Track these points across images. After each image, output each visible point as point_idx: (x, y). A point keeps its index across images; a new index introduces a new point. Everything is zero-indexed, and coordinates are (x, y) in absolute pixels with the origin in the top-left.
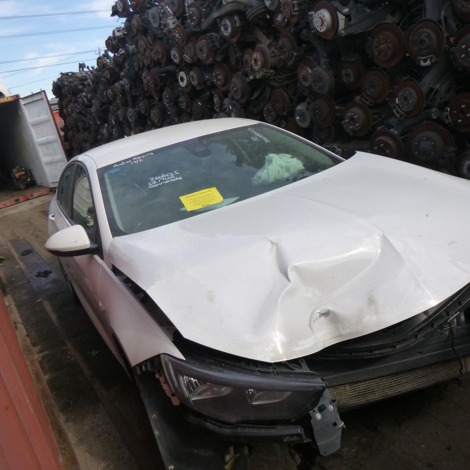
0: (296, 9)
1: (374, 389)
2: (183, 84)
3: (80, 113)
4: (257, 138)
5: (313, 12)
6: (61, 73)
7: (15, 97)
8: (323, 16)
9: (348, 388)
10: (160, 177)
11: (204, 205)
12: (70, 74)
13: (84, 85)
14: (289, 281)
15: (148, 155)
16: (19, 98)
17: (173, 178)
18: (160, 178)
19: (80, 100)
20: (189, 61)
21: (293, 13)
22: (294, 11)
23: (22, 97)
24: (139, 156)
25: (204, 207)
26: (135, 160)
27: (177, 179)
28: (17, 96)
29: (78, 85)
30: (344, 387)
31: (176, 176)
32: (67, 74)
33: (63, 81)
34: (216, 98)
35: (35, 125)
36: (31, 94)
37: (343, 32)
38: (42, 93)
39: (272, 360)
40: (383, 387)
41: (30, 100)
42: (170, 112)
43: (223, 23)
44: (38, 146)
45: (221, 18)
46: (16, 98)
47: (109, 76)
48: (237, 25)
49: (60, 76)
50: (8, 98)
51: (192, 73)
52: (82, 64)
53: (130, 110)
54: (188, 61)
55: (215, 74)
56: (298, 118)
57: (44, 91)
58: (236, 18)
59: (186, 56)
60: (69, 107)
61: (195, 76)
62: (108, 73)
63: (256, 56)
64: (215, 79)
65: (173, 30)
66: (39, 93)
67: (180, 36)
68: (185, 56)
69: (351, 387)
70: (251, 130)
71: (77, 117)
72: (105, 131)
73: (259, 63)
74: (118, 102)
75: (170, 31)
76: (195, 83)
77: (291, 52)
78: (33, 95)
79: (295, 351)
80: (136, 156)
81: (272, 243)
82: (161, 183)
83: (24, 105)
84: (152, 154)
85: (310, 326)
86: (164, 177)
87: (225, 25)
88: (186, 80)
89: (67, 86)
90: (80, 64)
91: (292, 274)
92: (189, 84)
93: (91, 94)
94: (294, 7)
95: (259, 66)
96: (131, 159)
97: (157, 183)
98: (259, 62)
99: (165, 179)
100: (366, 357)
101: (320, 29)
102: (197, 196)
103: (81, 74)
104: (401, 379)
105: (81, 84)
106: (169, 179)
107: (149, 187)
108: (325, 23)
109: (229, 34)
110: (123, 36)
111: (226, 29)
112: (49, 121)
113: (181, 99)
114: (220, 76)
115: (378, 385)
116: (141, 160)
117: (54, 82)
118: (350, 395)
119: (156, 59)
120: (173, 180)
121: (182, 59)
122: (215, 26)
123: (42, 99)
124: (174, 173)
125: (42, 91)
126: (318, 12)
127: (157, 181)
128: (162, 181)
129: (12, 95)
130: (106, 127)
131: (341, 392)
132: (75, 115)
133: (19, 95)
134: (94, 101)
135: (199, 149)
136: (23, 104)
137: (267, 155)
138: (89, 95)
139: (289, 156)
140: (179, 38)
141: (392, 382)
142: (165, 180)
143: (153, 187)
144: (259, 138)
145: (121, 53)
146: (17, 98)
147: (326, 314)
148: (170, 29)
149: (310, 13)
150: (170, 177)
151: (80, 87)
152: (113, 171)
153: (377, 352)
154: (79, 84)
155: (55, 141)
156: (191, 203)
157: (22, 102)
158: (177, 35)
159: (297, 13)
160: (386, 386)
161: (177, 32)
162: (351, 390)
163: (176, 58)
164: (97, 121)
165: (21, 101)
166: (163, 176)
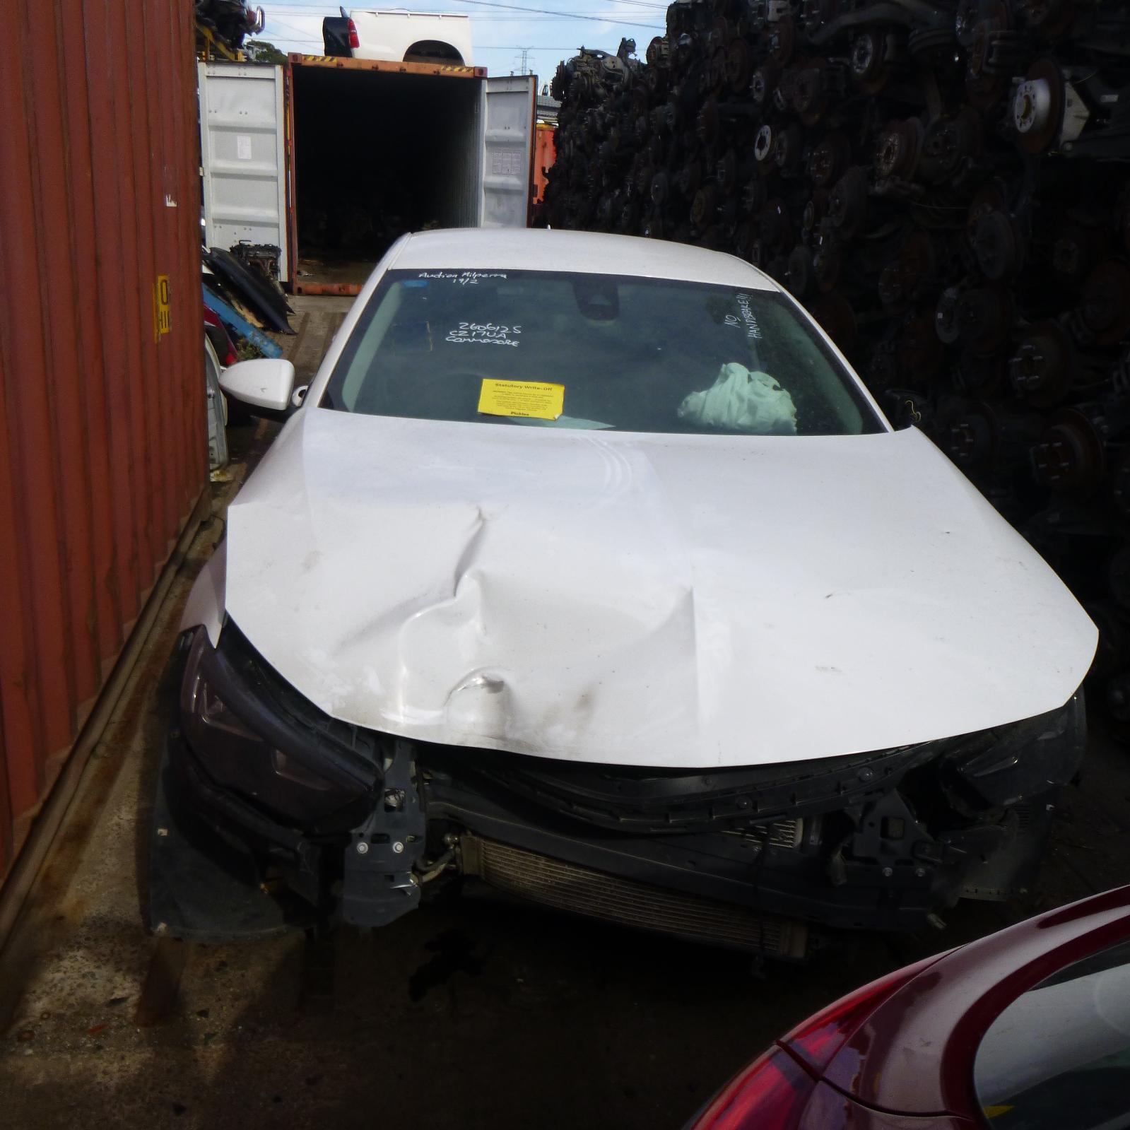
0: (992, 60)
1: (590, 891)
2: (760, 154)
3: (581, 148)
4: (737, 321)
5: (1022, 79)
6: (582, 49)
7: (477, 71)
8: (1034, 96)
9: (542, 862)
10: (481, 328)
11: (517, 411)
12: (599, 56)
13: (609, 88)
14: (455, 594)
15: (496, 275)
16: (483, 76)
17: (501, 338)
18: (479, 328)
19: (588, 120)
20: (782, 106)
21: (985, 69)
22: (988, 65)
23: (491, 74)
24: (478, 271)
25: (513, 415)
26: (465, 277)
27: (508, 342)
28: (482, 71)
29: (598, 87)
30: (537, 858)
31: (511, 336)
32: (593, 54)
33: (579, 66)
34: (810, 209)
35: (494, 144)
36: (509, 75)
37: (1069, 147)
38: (531, 80)
39: (333, 713)
40: (608, 896)
41: (502, 88)
42: (722, 208)
43: (860, 43)
44: (483, 192)
45: (860, 29)
46: (477, 75)
47: (654, 86)
48: (887, 57)
49: (578, 53)
50: (469, 69)
51: (782, 135)
52: (629, 40)
53: (661, 175)
54: (778, 105)
55: (818, 154)
56: (940, 316)
57: (535, 77)
58: (889, 40)
59: (779, 93)
60: (568, 126)
61: (785, 145)
62: (655, 79)
63: (894, 141)
64: (816, 165)
65: (772, 25)
66: (524, 78)
67: (779, 44)
68: (776, 93)
69: (549, 866)
70: (741, 301)
71: (572, 155)
72: (607, 204)
73: (893, 160)
74: (650, 149)
75: (767, 26)
76: (781, 160)
77: (964, 158)
78: (512, 79)
79: (384, 718)
80: (472, 271)
81: (480, 516)
82: (474, 340)
83: (488, 94)
84: (505, 276)
85: (451, 693)
86: (487, 331)
87: (863, 48)
88: (769, 146)
89: (575, 81)
90: (624, 39)
91: (469, 583)
92: (770, 158)
93: (614, 113)
94: (990, 56)
95: (891, 165)
96: (459, 272)
97: (466, 337)
98: (894, 158)
99: (486, 335)
100: (562, 811)
101: (1021, 125)
102: (517, 390)
103: (613, 62)
104: (648, 899)
105: (604, 85)
106: (494, 338)
107: (447, 339)
108: (1033, 115)
109: (863, 72)
110: (690, 7)
111: (862, 59)
112: (522, 144)
113: (749, 188)
114: (826, 163)
115: (600, 888)
116: (474, 282)
117: (562, 63)
118: (541, 879)
119: (726, 79)
120: (498, 342)
121: (769, 97)
122: (842, 44)
123: (527, 92)
124: (511, 329)
125: (531, 76)
126: (1029, 83)
127: (470, 332)
128: (478, 336)
129: (473, 66)
130: (616, 196)
131: (527, 865)
132: (570, 149)
133: (486, 69)
134: (612, 132)
135: (599, 300)
136: (487, 91)
137: (727, 362)
138: (608, 115)
139: (774, 382)
140: (776, 47)
141: (628, 895)
142: (486, 337)
143: (454, 341)
144: (742, 323)
145: (683, 42)
146: (480, 74)
147: (495, 686)
148: (767, 21)
149: (1015, 79)
150: (498, 333)
151: (601, 91)
152: (412, 284)
153: (581, 810)
154: (602, 84)
155: (518, 193)
156: (496, 397)
157: (486, 88)
158: (775, 40)
159: (992, 71)
160: (615, 897)
161: (777, 32)
162: (546, 870)
163: (759, 90)
164: (603, 178)
165: (485, 83)
166: (488, 327)
